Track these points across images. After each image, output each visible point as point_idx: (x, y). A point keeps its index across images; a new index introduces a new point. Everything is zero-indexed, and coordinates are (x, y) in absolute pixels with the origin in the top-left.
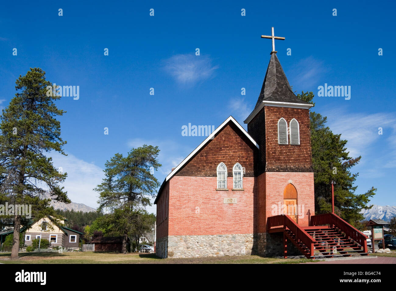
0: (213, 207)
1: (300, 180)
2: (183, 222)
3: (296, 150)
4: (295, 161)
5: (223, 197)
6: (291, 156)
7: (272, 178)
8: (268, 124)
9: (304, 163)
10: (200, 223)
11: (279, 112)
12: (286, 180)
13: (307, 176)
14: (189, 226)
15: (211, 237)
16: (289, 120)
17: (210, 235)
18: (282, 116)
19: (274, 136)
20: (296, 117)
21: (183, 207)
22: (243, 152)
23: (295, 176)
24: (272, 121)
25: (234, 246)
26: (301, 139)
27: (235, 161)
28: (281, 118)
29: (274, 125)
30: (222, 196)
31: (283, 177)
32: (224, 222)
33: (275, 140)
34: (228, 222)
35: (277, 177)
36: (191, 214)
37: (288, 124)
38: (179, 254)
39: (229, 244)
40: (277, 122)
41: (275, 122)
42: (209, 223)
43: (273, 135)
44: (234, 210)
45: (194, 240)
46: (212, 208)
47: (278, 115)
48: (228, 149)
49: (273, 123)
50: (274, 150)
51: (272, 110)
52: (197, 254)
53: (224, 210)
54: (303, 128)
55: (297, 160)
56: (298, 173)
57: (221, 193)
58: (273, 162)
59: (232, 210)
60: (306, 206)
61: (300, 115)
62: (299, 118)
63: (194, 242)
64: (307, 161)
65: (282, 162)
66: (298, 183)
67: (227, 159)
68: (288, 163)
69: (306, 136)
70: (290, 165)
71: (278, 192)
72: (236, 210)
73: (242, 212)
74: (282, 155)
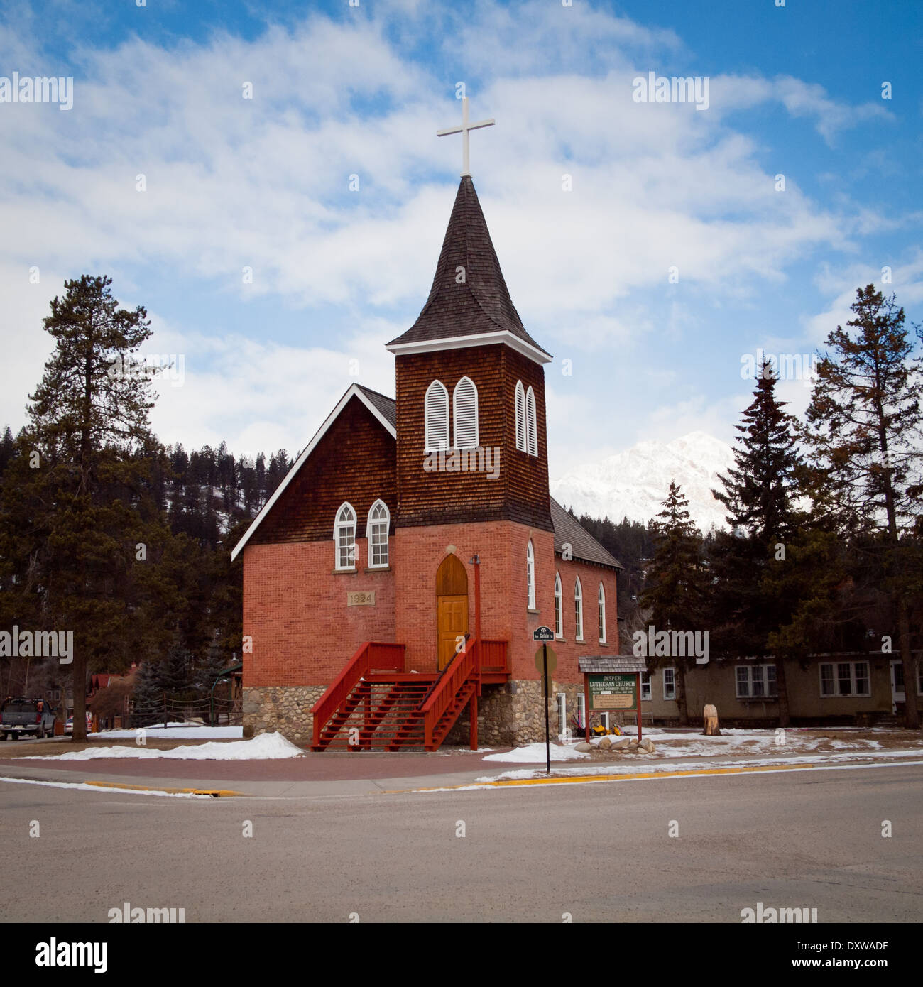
0: (326, 616)
1: (476, 543)
2: (269, 656)
5: (347, 590)
6: (456, 481)
7: (410, 542)
8: (402, 404)
9: (487, 496)
10: (302, 655)
11: (428, 367)
12: (441, 546)
13: (491, 532)
14: (281, 663)
16: (452, 384)
17: (321, 685)
18: (437, 375)
19: (416, 433)
20: (469, 371)
21: (268, 619)
22: (390, 472)
23: (463, 533)
24: (412, 394)
26: (483, 431)
27: (374, 495)
28: (433, 380)
29: (416, 404)
30: (345, 587)
31: (434, 538)
32: (349, 652)
33: (418, 443)
35: (421, 539)
36: (284, 634)
37: (451, 396)
40: (424, 395)
41: (420, 395)
42: (320, 656)
43: (413, 431)
44: (370, 623)
45: (290, 699)
47: (427, 376)
48: (358, 466)
51: (412, 363)
52: (295, 733)
53: (349, 622)
54: (487, 400)
55: (471, 488)
56: (471, 524)
57: (343, 580)
58: (414, 501)
59: (366, 621)
60: (490, 613)
61: (482, 365)
62: (480, 374)
63: (291, 704)
64: (495, 491)
65: (435, 500)
66: (471, 551)
67: (356, 493)
68: (447, 501)
69: (494, 422)
70: (451, 505)
71: (422, 578)
72: (374, 623)
73: (386, 627)
74: (435, 480)
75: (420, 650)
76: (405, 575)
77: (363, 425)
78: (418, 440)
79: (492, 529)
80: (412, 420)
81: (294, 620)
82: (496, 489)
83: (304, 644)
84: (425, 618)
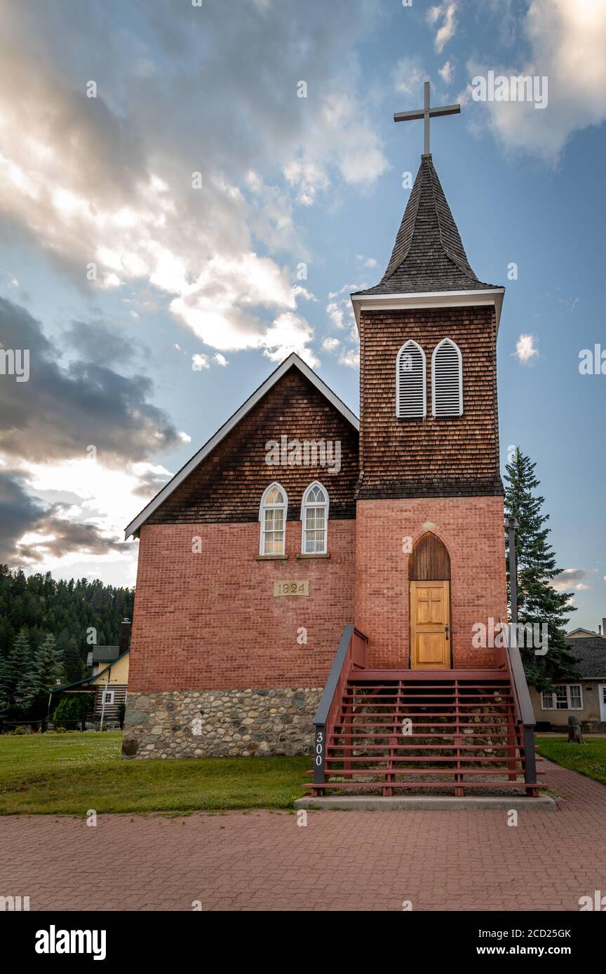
0: (244, 608)
1: (460, 521)
2: (166, 653)
3: (450, 431)
4: (445, 465)
5: (274, 578)
6: (436, 450)
7: (375, 517)
8: (368, 363)
9: (474, 469)
10: (211, 652)
11: (401, 325)
12: (414, 524)
13: (481, 509)
14: (182, 663)
15: (238, 695)
16: (430, 346)
17: (234, 689)
18: (413, 334)
19: (384, 396)
20: (452, 332)
21: (168, 610)
23: (444, 509)
24: (380, 353)
25: (299, 726)
26: (468, 399)
27: (310, 476)
28: (408, 340)
29: (386, 365)
30: (271, 575)
31: (408, 513)
32: (273, 650)
33: (388, 407)
34: (284, 650)
35: (390, 514)
36: (188, 628)
37: (429, 358)
38: (150, 747)
39: (286, 719)
40: (396, 355)
41: (391, 355)
42: (234, 654)
43: (381, 393)
44: (302, 617)
45: (192, 706)
46: (243, 610)
47: (400, 335)
49: (382, 358)
50: (384, 437)
51: (381, 320)
52: (197, 748)
53: (275, 615)
54: (473, 365)
55: (453, 460)
56: (455, 499)
57: (268, 567)
58: (381, 471)
59: (297, 614)
60: (480, 602)
61: (467, 327)
62: (465, 336)
63: (192, 712)
64: (483, 464)
65: (407, 470)
66: (454, 530)
67: (288, 473)
68: (423, 473)
69: (482, 388)
70: (429, 477)
71: (391, 559)
72: (307, 616)
73: (322, 621)
74: (407, 449)
75: (387, 645)
76: (369, 555)
77: (301, 402)
78: (386, 403)
79: (481, 506)
80: (380, 381)
81: (203, 611)
82: (484, 461)
83: (214, 640)
84: (395, 606)
